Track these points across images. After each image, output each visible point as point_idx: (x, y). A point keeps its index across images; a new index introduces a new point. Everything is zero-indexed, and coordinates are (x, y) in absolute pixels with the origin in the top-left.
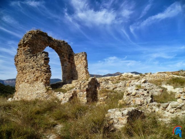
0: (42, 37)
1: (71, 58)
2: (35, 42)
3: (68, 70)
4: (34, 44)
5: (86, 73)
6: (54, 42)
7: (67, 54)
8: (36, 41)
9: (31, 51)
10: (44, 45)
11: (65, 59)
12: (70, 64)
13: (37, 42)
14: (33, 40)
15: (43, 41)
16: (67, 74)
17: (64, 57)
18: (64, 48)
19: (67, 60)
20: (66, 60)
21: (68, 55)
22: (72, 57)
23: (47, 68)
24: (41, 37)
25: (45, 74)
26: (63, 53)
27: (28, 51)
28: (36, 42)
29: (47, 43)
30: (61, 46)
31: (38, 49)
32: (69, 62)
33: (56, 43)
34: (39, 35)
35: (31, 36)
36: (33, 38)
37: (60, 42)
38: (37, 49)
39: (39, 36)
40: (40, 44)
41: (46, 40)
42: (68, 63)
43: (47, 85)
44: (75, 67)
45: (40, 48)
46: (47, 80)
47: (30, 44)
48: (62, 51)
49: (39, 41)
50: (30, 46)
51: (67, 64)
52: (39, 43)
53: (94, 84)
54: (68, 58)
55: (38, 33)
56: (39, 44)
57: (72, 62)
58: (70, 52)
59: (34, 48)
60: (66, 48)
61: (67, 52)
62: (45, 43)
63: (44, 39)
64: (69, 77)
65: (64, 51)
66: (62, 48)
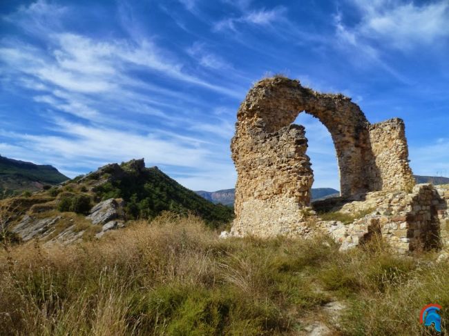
0: (288, 92)
1: (362, 137)
2: (271, 104)
3: (354, 165)
4: (270, 109)
5: (405, 174)
6: (318, 100)
7: (349, 126)
8: (275, 103)
9: (264, 126)
10: (293, 110)
11: (346, 138)
12: (359, 151)
13: (277, 104)
14: (268, 101)
15: (291, 100)
16: (352, 176)
17: (344, 136)
18: (341, 113)
19: (352, 141)
20: (349, 142)
21: (352, 130)
22: (364, 134)
23: (302, 164)
24: (285, 92)
25: (300, 179)
26: (340, 126)
27: (259, 127)
28: (275, 105)
29: (300, 104)
30: (335, 108)
31: (280, 119)
32: (357, 146)
33: (321, 101)
34: (281, 87)
35: (263, 91)
36: (267, 97)
37: (330, 99)
38: (278, 121)
39: (281, 90)
40: (284, 107)
41: (298, 97)
42: (353, 149)
43: (303, 203)
44: (373, 157)
45: (284, 117)
46: (304, 192)
47: (262, 111)
48: (339, 119)
49: (282, 102)
50: (262, 114)
51: (353, 152)
52: (282, 105)
53: (429, 202)
54: (352, 136)
55: (278, 84)
56: (282, 108)
57: (364, 145)
58: (359, 120)
59: (272, 119)
60: (347, 112)
61: (349, 122)
62: (294, 105)
63: (293, 95)
64: (357, 183)
65: (342, 119)
66: (338, 113)
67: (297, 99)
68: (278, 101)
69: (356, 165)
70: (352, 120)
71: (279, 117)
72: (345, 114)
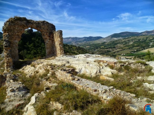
0: (19, 22)
1: (51, 36)
2: (12, 28)
3: (49, 46)
4: (11, 30)
5: (61, 50)
6: (33, 24)
7: (47, 32)
8: (13, 27)
9: (8, 36)
10: (22, 29)
11: (46, 37)
12: (51, 41)
13: (15, 27)
15: (21, 25)
17: (45, 36)
18: (43, 28)
19: (48, 38)
20: (47, 38)
21: (48, 34)
25: (6, 59)
26: (43, 33)
27: (6, 37)
29: (25, 26)
30: (40, 26)
31: (16, 33)
32: (50, 39)
33: (35, 25)
35: (8, 23)
36: (10, 25)
37: (39, 23)
38: (15, 34)
39: (16, 22)
40: (18, 28)
41: (24, 24)
42: (49, 40)
44: (55, 43)
45: (17, 32)
46: (8, 64)
47: (8, 31)
48: (42, 30)
49: (17, 27)
51: (48, 41)
52: (17, 28)
54: (48, 36)
55: (15, 20)
56: (17, 29)
57: (52, 39)
58: (51, 30)
59: (12, 33)
60: (46, 27)
61: (47, 31)
62: (23, 27)
63: (21, 23)
64: (50, 52)
65: (44, 30)
66: (42, 28)
67: (24, 25)
68: (15, 26)
69: (50, 46)
70: (48, 30)
71: (15, 32)
72: (45, 28)
